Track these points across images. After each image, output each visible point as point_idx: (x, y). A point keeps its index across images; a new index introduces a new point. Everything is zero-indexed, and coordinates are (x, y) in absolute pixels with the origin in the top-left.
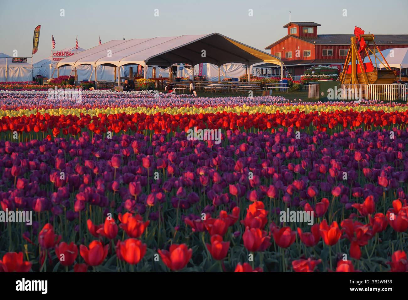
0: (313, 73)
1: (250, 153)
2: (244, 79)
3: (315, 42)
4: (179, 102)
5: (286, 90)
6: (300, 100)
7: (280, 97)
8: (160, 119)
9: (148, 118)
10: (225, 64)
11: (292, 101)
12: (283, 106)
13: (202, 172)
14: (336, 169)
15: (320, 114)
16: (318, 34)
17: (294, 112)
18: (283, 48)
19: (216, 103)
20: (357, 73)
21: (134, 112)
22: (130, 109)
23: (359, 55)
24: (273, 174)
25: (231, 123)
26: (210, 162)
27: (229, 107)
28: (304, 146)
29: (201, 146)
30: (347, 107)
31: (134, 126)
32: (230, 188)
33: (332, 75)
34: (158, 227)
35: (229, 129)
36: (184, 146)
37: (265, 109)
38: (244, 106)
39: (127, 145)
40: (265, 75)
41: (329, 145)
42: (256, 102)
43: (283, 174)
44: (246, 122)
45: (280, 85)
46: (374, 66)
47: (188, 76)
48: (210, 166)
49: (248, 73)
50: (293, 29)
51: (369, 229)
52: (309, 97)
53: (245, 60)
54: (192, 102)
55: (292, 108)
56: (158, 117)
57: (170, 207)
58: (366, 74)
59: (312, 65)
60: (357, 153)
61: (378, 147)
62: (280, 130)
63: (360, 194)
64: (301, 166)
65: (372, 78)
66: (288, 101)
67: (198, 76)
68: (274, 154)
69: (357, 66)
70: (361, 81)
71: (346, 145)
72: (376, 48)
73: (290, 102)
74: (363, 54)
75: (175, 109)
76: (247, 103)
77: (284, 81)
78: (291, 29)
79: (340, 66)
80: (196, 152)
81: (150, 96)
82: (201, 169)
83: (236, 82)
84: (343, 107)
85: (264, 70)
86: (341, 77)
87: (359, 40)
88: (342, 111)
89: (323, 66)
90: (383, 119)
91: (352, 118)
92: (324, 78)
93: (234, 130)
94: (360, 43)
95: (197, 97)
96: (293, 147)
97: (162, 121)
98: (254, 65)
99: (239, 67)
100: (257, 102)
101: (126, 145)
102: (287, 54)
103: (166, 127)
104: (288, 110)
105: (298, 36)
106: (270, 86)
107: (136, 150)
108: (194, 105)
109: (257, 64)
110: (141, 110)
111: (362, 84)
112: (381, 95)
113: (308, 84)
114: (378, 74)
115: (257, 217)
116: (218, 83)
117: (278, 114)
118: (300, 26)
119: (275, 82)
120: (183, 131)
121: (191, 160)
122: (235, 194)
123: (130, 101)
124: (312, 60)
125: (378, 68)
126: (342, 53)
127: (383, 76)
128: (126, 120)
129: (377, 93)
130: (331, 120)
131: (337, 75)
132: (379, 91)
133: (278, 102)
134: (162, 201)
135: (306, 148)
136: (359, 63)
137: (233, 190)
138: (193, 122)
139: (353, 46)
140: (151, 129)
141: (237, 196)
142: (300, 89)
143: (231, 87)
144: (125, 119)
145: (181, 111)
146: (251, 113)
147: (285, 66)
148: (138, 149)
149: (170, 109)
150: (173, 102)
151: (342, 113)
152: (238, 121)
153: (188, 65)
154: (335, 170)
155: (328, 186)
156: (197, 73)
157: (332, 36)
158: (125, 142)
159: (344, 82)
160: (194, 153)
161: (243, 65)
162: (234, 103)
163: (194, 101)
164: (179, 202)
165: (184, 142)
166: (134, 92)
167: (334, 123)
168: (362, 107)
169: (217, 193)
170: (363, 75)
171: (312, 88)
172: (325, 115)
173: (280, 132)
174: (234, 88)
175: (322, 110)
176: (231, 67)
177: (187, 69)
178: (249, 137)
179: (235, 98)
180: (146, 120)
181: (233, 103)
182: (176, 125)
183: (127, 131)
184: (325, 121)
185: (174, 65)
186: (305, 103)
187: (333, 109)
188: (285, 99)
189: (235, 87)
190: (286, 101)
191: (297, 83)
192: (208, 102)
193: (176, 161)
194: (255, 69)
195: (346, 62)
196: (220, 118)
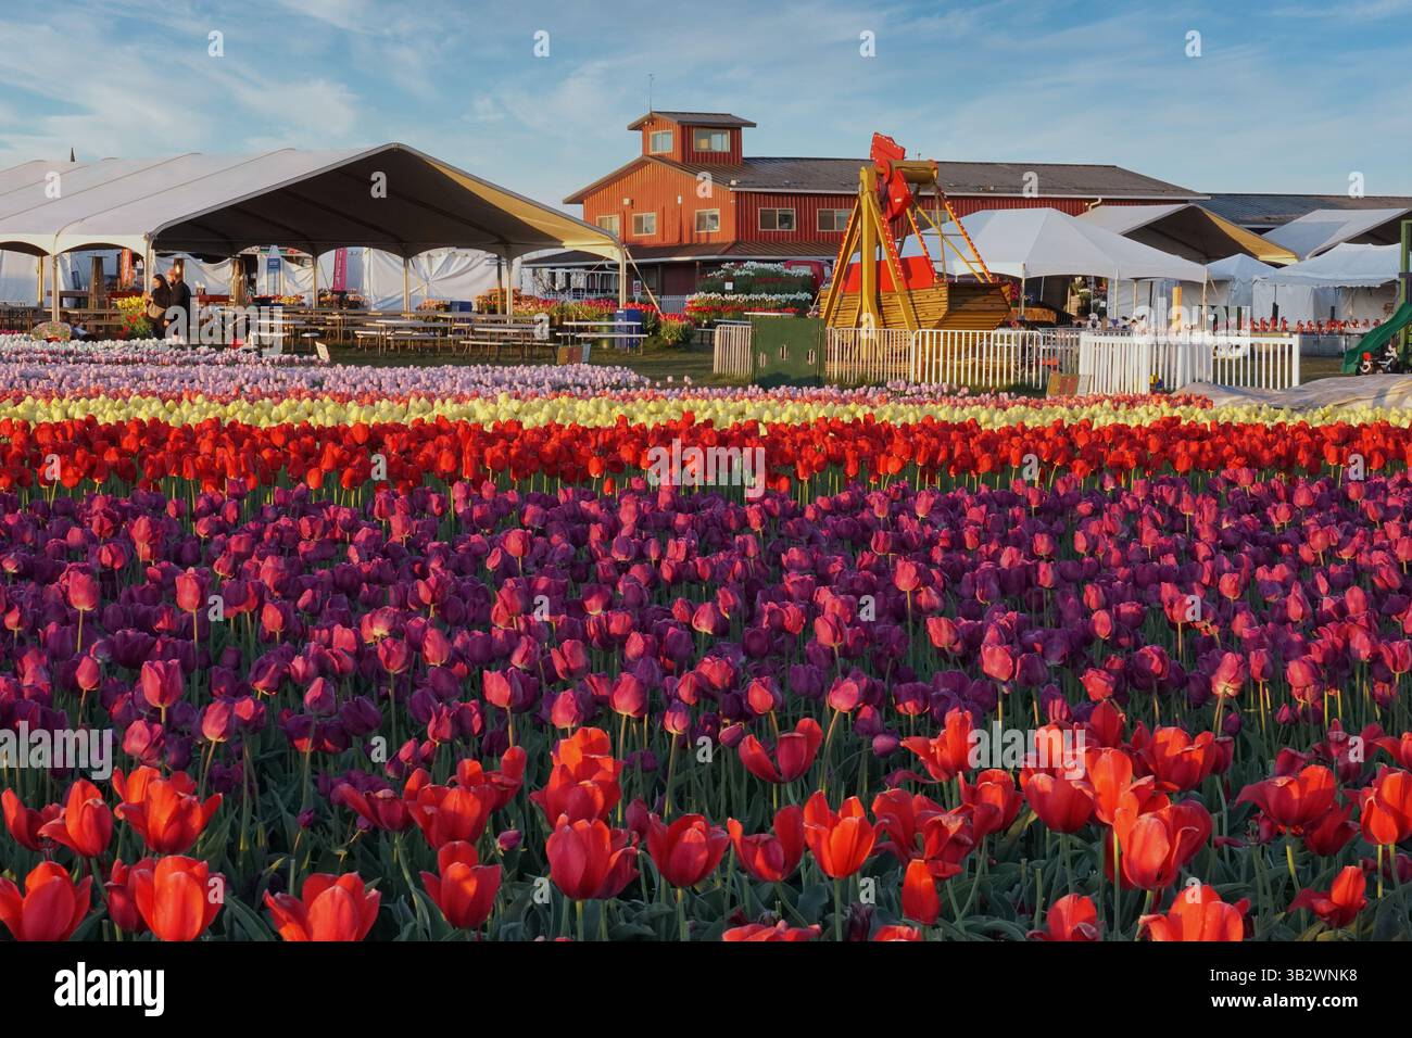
0: (729, 286)
1: (537, 564)
2: (491, 306)
3: (733, 183)
4: (271, 381)
5: (637, 344)
6: (686, 379)
7: (618, 368)
8: (217, 442)
9: (177, 438)
10: (425, 254)
11: (658, 384)
12: (633, 399)
13: (380, 626)
14: (838, 621)
15: (763, 432)
16: (744, 155)
17: (676, 423)
18: (626, 201)
19: (398, 386)
20: (878, 292)
21: (122, 416)
22: (104, 404)
23: (885, 230)
24: (627, 636)
25: (466, 459)
26: (406, 591)
27: (448, 401)
28: (716, 538)
29: (369, 538)
30: (852, 406)
31: (131, 466)
32: (487, 682)
33: (792, 297)
34: (239, 816)
35: (461, 479)
36: (311, 537)
37: (573, 409)
38: (502, 398)
39: (111, 533)
40: (563, 291)
41: (804, 539)
42: (538, 386)
43: (660, 635)
44: (518, 455)
45: (615, 328)
46: (938, 267)
47: (297, 291)
48: (407, 606)
49: (505, 285)
50: (659, 139)
51: (964, 821)
52: (716, 370)
53: (496, 240)
54: (314, 383)
55: (667, 409)
56: (210, 434)
57: (271, 746)
58: (910, 295)
59: (724, 261)
60: (904, 567)
61: (969, 547)
62: (635, 486)
63: (920, 705)
64: (716, 609)
65: (930, 308)
66: (648, 382)
67: (333, 292)
68: (623, 568)
69: (879, 265)
70: (892, 319)
71: (860, 536)
72: (942, 207)
73: (652, 386)
74: (899, 226)
75: (262, 408)
76: (505, 387)
77: (631, 315)
78: (655, 136)
79: (820, 266)
80: (355, 559)
81: (166, 360)
82: (378, 616)
83: (465, 315)
84: (840, 408)
85: (560, 273)
86: (825, 305)
87: (886, 180)
88: (836, 420)
89: (762, 265)
90: (977, 451)
91: (873, 446)
92: (762, 305)
93: (477, 483)
94: (891, 188)
95: (331, 364)
96: (682, 542)
97: (224, 446)
98: (527, 257)
99: (474, 264)
100: (539, 384)
101: (109, 530)
102: (639, 221)
103: (243, 469)
104: (652, 413)
105: (678, 159)
106: (581, 329)
107: (143, 549)
108: (326, 393)
109: (534, 255)
110: (145, 408)
111: (894, 330)
112: (959, 368)
113: (711, 325)
114: (950, 296)
115: (588, 783)
116: (403, 318)
117: (624, 430)
118: (683, 127)
119: (600, 317)
120: (302, 485)
121: (338, 587)
122: (503, 704)
123: (98, 376)
124: (723, 244)
125: (949, 275)
126: (827, 221)
127: (965, 302)
128: (98, 443)
129: (945, 358)
130: (803, 454)
131: (810, 297)
132: (952, 353)
133: (612, 388)
134: (255, 725)
135: (725, 546)
136: (885, 257)
137: (497, 688)
138: (336, 452)
139: (866, 201)
140: (189, 476)
141: (508, 708)
142: (685, 341)
143: (445, 331)
144: (93, 439)
145: (283, 413)
146: (528, 423)
147: (633, 262)
148: (152, 547)
149: (246, 405)
150: (247, 381)
151: (840, 427)
152: (488, 452)
153: (297, 253)
154: (834, 622)
155: (815, 677)
156: (326, 281)
157: (792, 164)
158: (106, 520)
159: (834, 319)
160: (349, 560)
161: (490, 255)
162: (462, 387)
163: (322, 380)
164: (313, 728)
165: (311, 521)
166: (108, 343)
167: (815, 463)
168: (902, 406)
169: (440, 698)
170: (898, 299)
171: (727, 338)
172: (784, 435)
173: (633, 491)
174: (457, 337)
175: (767, 417)
176: (447, 262)
177: (294, 267)
178: (531, 508)
179: (463, 369)
180: (169, 446)
181: (458, 389)
182: (275, 464)
183: (105, 481)
184: (784, 454)
185: (249, 251)
186: (706, 390)
187: (806, 415)
188: (634, 377)
189: (459, 331)
190: (639, 385)
191: (675, 323)
192: (371, 382)
193: (287, 589)
194: (528, 272)
195: (842, 253)
196: (426, 440)
